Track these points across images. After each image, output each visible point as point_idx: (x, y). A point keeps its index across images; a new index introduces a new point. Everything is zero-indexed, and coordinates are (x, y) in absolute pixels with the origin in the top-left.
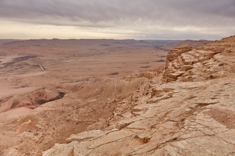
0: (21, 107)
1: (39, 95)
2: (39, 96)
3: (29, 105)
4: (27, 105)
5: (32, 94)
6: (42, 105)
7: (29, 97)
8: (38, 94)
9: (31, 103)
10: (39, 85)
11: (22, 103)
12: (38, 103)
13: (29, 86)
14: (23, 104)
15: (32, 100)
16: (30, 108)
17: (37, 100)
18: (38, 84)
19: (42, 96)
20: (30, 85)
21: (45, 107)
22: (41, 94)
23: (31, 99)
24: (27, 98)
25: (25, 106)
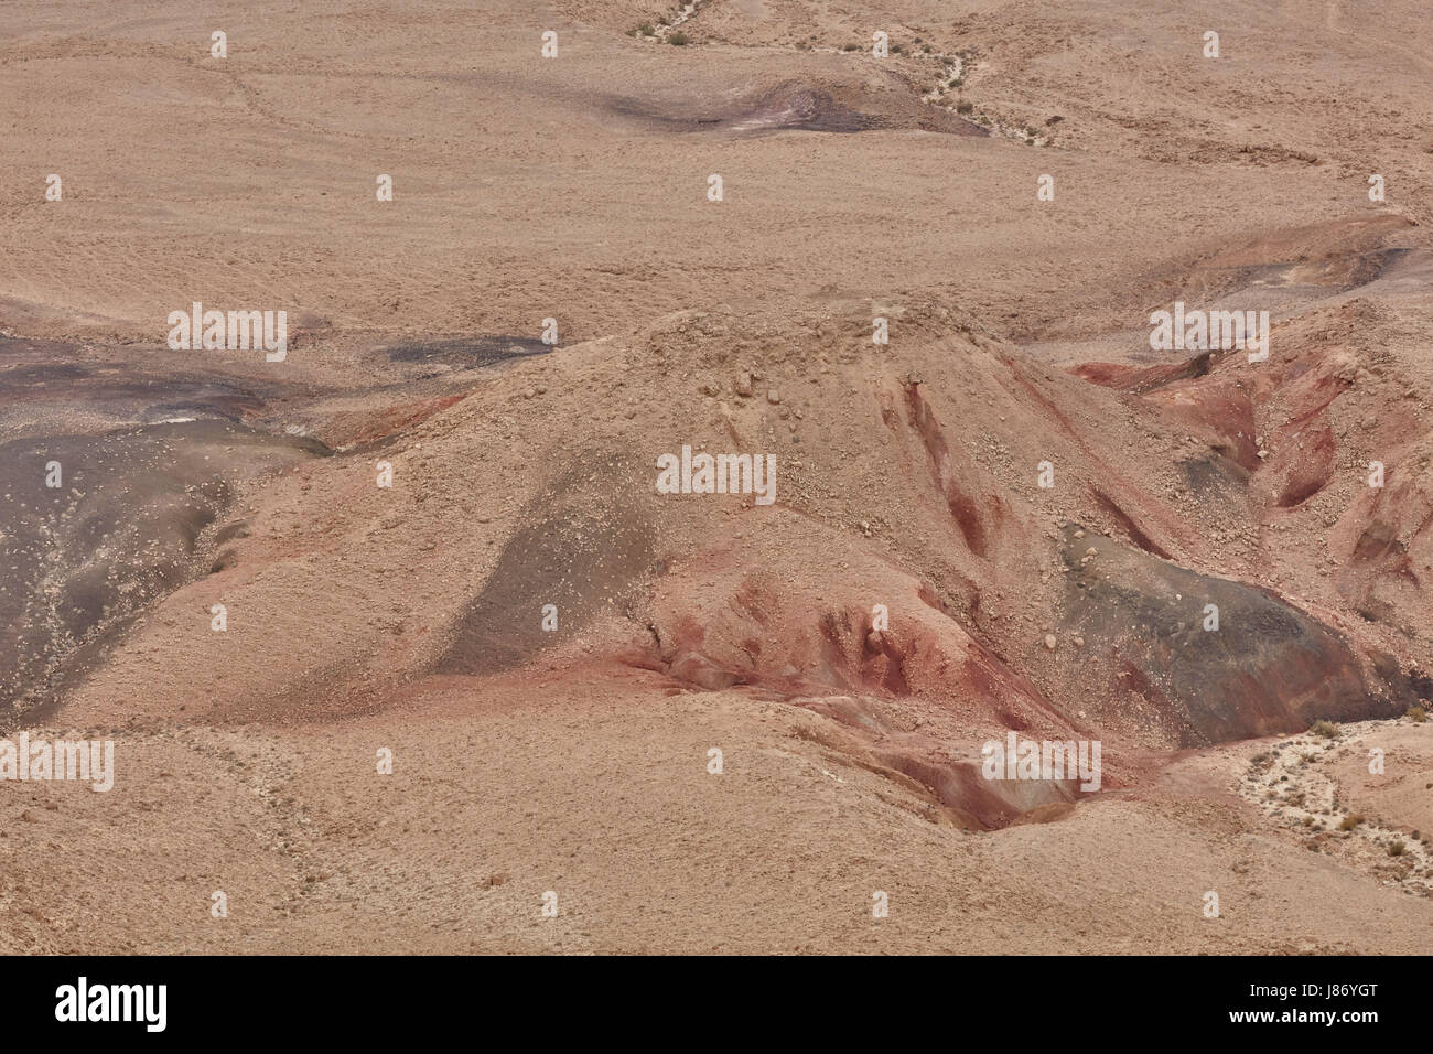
0: (690, 680)
1: (1197, 449)
2: (1196, 473)
3: (897, 682)
4: (836, 653)
5: (1030, 384)
6: (1230, 762)
7: (935, 443)
8: (1184, 395)
9: (949, 637)
10: (1237, 130)
11: (728, 585)
12: (1136, 681)
13: (970, 124)
14: (754, 601)
15: (1004, 549)
16: (913, 773)
17: (1125, 567)
18: (1242, 101)
19: (1269, 482)
20: (1006, 103)
21: (1315, 839)
22: (1272, 417)
23: (967, 521)
24: (864, 465)
25: (791, 689)
